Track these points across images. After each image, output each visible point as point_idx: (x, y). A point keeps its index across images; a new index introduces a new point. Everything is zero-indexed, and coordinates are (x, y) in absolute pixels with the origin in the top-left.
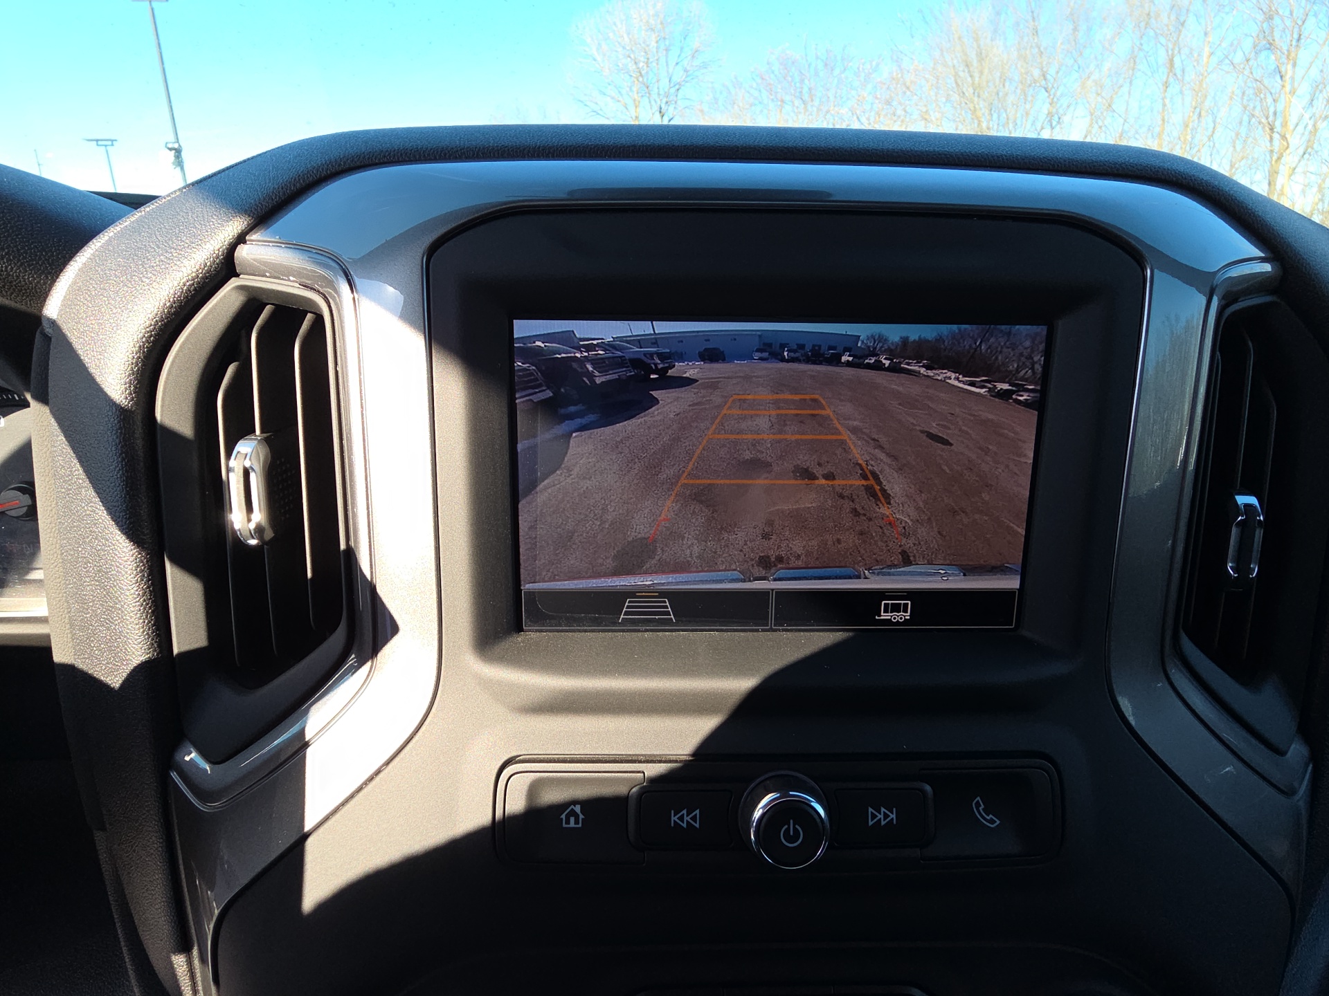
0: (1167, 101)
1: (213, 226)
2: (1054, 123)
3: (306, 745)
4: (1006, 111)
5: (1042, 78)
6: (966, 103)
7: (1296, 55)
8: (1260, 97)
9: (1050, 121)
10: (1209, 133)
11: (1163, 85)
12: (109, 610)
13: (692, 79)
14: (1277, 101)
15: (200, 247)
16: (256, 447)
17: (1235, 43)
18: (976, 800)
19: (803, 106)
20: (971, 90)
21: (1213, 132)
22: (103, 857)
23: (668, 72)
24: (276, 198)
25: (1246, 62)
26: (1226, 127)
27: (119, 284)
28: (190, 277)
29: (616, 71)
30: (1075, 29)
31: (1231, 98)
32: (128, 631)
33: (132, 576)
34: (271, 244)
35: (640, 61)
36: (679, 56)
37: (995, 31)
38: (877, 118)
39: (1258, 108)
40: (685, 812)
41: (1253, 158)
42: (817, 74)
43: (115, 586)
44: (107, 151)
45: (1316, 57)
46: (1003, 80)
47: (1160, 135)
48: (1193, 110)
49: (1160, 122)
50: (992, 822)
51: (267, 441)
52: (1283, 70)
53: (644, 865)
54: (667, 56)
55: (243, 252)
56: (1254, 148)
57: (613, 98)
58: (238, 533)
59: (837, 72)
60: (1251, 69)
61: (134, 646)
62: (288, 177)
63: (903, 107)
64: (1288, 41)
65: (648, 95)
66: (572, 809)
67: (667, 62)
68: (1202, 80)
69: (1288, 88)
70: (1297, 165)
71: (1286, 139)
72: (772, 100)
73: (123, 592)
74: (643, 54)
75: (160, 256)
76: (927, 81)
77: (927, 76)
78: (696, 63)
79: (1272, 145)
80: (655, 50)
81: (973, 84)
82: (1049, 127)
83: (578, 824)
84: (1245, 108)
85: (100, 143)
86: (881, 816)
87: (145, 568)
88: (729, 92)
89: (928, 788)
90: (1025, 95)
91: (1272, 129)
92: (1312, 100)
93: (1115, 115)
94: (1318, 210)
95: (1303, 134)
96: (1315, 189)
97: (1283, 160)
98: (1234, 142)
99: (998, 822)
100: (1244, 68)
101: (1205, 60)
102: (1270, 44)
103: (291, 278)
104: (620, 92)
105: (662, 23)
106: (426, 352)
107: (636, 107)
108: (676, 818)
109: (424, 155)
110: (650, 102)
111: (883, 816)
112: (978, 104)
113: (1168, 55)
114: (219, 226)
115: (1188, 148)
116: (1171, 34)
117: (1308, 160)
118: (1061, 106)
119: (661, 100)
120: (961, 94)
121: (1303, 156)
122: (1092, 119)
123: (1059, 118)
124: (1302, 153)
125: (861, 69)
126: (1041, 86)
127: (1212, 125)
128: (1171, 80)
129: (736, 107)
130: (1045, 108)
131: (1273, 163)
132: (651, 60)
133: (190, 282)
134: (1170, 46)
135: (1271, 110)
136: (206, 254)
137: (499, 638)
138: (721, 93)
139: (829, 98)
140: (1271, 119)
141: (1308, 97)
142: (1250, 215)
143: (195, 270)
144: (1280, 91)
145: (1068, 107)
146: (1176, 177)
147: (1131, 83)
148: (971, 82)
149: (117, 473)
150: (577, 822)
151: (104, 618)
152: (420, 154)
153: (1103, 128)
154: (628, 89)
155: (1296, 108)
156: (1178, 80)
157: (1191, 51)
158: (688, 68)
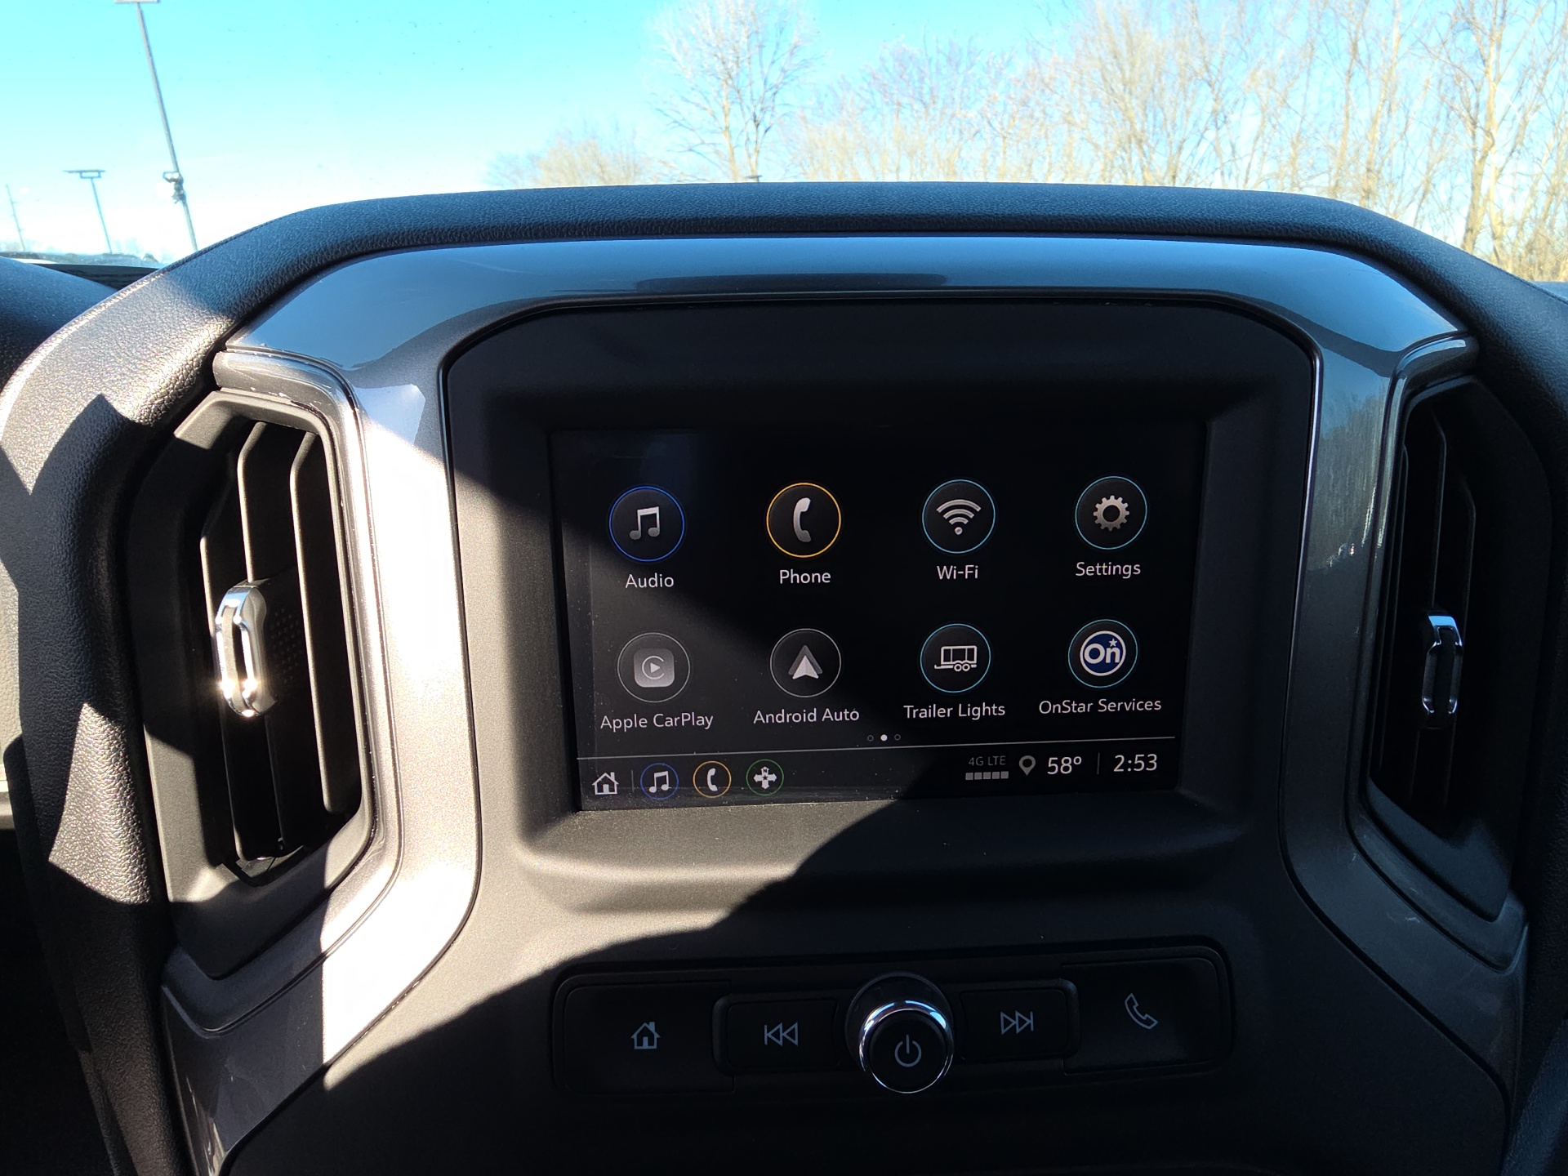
0: (1351, 94)
1: (184, 331)
2: (1220, 123)
3: (322, 957)
4: (1162, 109)
5: (1204, 69)
6: (1115, 102)
7: (1501, 35)
8: (1459, 86)
9: (1215, 121)
10: (1402, 130)
11: (1346, 74)
12: (79, 797)
13: (792, 80)
14: (1480, 89)
15: (169, 357)
16: (248, 596)
17: (1430, 22)
18: (1129, 998)
19: (923, 110)
20: (1121, 87)
21: (1406, 129)
22: (91, 1082)
23: (762, 72)
24: (260, 294)
25: (1441, 45)
26: (1421, 122)
27: (73, 402)
28: (158, 394)
29: (700, 73)
30: (1242, 11)
31: (1426, 88)
32: (103, 822)
33: (104, 756)
34: (255, 353)
35: (728, 60)
36: (775, 53)
37: (1148, 15)
38: (1012, 121)
39: (1458, 98)
40: (780, 1026)
41: (1453, 158)
42: (938, 71)
43: (84, 769)
44: (93, 185)
45: (1524, 37)
46: (1160, 73)
47: (1344, 134)
48: (1381, 103)
49: (1344, 119)
50: (1148, 1022)
51: (262, 589)
52: (1485, 52)
53: (734, 1092)
54: (760, 54)
55: (222, 361)
56: (1454, 146)
57: (697, 105)
58: (229, 702)
59: (962, 68)
60: (1448, 53)
61: (111, 840)
62: (274, 268)
63: (1042, 108)
64: (1491, 19)
65: (738, 100)
66: (645, 1027)
67: (761, 61)
68: (1391, 68)
69: (1492, 75)
70: (1505, 165)
71: (1491, 134)
72: (887, 103)
73: (94, 775)
74: (731, 51)
75: (121, 368)
76: (1069, 75)
77: (1068, 71)
78: (796, 61)
79: (1474, 143)
80: (745, 47)
81: (1124, 77)
82: (1214, 127)
83: (653, 1045)
84: (1442, 99)
85: (84, 174)
86: (1016, 1022)
87: (119, 746)
88: (836, 96)
89: (1071, 986)
90: (1185, 91)
91: (1474, 124)
92: (1521, 88)
93: (1291, 111)
94: (1530, 217)
95: (1512, 128)
96: (1527, 193)
97: (1487, 160)
98: (1431, 140)
99: (1156, 1022)
100: (1440, 52)
101: (1395, 44)
102: (1469, 22)
103: (281, 394)
104: (705, 98)
105: (753, 14)
106: (448, 484)
107: (726, 116)
108: (770, 1035)
109: (441, 238)
110: (742, 109)
111: (1019, 1022)
112: (1130, 103)
113: (1351, 39)
114: (192, 330)
115: (1377, 148)
116: (1353, 14)
117: (1518, 159)
118: (1227, 102)
119: (755, 106)
120: (1110, 92)
121: (1511, 155)
122: (1264, 117)
123: (1225, 117)
124: (1509, 150)
125: (990, 64)
126: (1203, 79)
127: (1404, 121)
128: (1356, 69)
129: (844, 113)
130: (1209, 105)
131: (1477, 163)
132: (741, 59)
133: (159, 401)
134: (1353, 28)
135: (1473, 102)
136: (177, 365)
137: (551, 821)
138: (826, 95)
139: (954, 99)
140: (1473, 111)
141: (1516, 85)
142: (1439, 282)
143: (164, 385)
144: (1483, 78)
145: (1236, 103)
146: (1349, 238)
147: (1309, 74)
148: (1120, 76)
149: (80, 633)
150: (651, 1043)
151: (73, 806)
152: (435, 235)
153: (1277, 127)
154: (715, 94)
155: (1502, 98)
156: (1363, 67)
157: (1378, 33)
158: (786, 68)
